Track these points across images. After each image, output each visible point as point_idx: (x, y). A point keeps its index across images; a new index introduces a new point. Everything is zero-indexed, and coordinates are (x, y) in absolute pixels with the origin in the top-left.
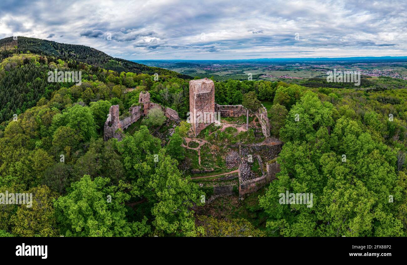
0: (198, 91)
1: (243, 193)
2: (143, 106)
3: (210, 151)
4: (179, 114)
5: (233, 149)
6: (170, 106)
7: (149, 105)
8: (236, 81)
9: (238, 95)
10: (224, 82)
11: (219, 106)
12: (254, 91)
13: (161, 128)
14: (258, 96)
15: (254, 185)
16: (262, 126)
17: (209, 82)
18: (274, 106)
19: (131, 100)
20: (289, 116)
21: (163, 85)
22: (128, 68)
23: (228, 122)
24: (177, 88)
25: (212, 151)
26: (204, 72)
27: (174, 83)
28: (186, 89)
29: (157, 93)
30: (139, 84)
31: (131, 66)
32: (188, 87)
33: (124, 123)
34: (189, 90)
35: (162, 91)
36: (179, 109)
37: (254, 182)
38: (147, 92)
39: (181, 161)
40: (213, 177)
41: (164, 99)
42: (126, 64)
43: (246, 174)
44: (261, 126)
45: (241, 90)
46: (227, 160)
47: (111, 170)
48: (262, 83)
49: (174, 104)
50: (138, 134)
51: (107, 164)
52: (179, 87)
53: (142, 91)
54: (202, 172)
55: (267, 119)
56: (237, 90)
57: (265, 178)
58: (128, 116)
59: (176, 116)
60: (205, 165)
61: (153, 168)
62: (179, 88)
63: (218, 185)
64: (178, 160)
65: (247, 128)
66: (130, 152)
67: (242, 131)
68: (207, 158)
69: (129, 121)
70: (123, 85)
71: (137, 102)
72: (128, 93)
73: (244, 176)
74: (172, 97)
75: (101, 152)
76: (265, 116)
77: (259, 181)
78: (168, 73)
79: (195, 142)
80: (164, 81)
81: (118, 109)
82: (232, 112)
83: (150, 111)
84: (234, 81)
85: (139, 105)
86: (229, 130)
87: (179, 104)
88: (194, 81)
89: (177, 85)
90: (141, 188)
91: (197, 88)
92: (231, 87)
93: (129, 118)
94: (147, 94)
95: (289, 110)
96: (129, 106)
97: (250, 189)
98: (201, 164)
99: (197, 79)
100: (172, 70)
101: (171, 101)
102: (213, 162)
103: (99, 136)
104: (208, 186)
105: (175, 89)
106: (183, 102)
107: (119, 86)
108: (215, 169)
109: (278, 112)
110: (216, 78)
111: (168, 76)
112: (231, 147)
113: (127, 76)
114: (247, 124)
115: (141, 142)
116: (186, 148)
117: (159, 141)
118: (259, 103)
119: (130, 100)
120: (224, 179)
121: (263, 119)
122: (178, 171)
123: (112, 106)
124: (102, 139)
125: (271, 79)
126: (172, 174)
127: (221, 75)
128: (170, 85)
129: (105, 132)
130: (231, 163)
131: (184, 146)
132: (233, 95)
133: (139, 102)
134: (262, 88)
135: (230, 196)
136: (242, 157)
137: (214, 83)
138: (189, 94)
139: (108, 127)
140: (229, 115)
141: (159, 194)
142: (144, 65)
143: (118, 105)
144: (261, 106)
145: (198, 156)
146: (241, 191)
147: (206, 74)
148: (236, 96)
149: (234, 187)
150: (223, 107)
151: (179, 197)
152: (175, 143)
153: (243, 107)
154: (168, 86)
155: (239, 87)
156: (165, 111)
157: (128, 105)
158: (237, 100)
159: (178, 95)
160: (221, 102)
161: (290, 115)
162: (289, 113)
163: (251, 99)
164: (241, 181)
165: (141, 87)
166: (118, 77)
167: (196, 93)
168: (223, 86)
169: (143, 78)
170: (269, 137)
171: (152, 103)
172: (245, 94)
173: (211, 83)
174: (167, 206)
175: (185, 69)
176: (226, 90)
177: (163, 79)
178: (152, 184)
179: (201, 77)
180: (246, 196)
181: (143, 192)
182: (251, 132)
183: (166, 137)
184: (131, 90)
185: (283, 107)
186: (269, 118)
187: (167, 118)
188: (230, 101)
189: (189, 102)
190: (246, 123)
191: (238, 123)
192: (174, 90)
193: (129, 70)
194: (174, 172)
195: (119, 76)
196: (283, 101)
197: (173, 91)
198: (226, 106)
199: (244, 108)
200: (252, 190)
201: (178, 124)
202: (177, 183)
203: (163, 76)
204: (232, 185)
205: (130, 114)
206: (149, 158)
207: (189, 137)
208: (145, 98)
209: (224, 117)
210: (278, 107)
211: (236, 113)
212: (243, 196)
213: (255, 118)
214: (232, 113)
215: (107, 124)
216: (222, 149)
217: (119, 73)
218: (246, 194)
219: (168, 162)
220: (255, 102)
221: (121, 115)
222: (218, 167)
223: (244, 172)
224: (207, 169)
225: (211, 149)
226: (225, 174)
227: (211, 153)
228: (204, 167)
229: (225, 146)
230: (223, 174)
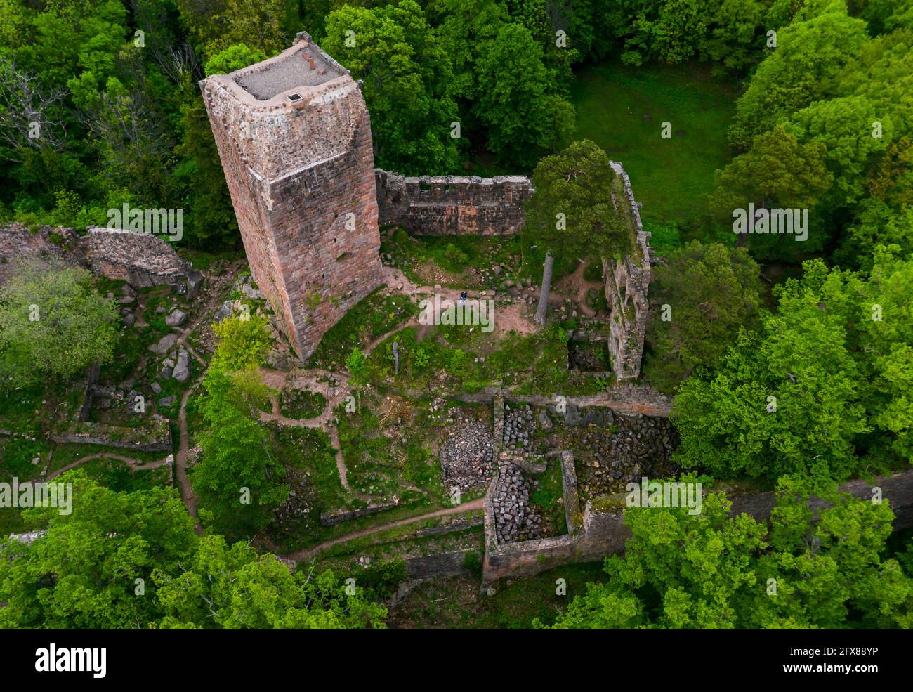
1: (494, 576)
3: (377, 427)
5: (471, 410)
15: (530, 558)
23: (451, 276)
25: (386, 427)
37: (533, 552)
40: (401, 526)
43: (509, 517)
46: (444, 463)
54: (358, 515)
57: (572, 547)
60: (364, 485)
63: (417, 552)
67: (512, 333)
68: (367, 457)
73: (504, 525)
77: (551, 550)
82: (473, 212)
97: (518, 568)
98: (351, 482)
102: (392, 469)
104: (386, 560)
108: (405, 497)
112: (461, 404)
116: (272, 427)
120: (436, 534)
130: (462, 474)
135: (455, 578)
136: (501, 451)
145: (333, 453)
146: (490, 571)
149: (468, 555)
164: (492, 543)
170: (633, 380)
180: (501, 584)
190: (537, 281)
200: (522, 571)
204: (464, 549)
211: (494, 221)
212: (493, 584)
214: (471, 218)
216: (425, 414)
218: (503, 580)
222: (415, 489)
223: (502, 511)
224: (373, 502)
225: (382, 416)
226: (438, 513)
227: (381, 433)
228: (364, 494)
229: (439, 399)
230: (431, 515)
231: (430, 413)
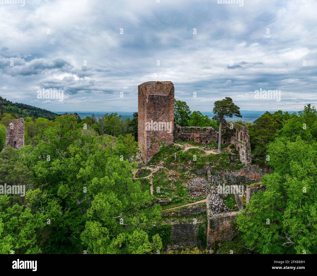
0: (151, 92)
3: (166, 177)
5: (199, 175)
25: (170, 176)
37: (229, 218)
43: (217, 205)
46: (190, 187)
60: (159, 195)
63: (177, 222)
68: (162, 187)
73: (215, 208)
79: (145, 170)
86: (193, 151)
98: (154, 194)
102: (170, 191)
108: (174, 199)
112: (196, 173)
120: (186, 213)
130: (196, 190)
136: (211, 186)
145: (150, 185)
164: (210, 214)
167: (147, 94)
216: (183, 175)
222: (178, 197)
223: (214, 203)
224: (162, 200)
225: (169, 174)
226: (187, 205)
227: (168, 179)
228: (158, 197)
229: (188, 171)
230: (184, 206)
231: (185, 174)
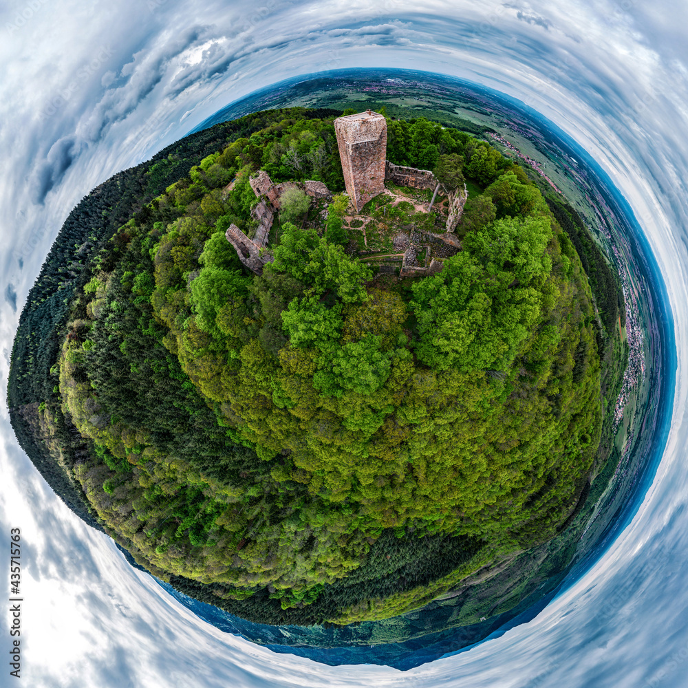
0: (354, 138)
2: (267, 197)
4: (328, 185)
5: (404, 231)
6: (310, 177)
7: (274, 191)
8: (433, 125)
9: (430, 152)
10: (408, 121)
11: (393, 166)
12: (461, 154)
13: (309, 216)
14: (465, 168)
16: (450, 215)
17: (377, 119)
18: (482, 196)
19: (244, 203)
20: (491, 225)
21: (281, 145)
22: (193, 154)
23: (404, 194)
24: (312, 140)
26: (364, 97)
27: (303, 132)
28: (330, 137)
29: (279, 164)
30: (237, 168)
31: (198, 144)
32: (333, 133)
33: (260, 239)
34: (335, 139)
35: (284, 156)
36: (325, 177)
38: (260, 172)
39: (346, 245)
41: (294, 169)
42: (185, 149)
44: (448, 215)
45: (438, 145)
46: (394, 242)
47: (290, 291)
48: (484, 148)
49: (314, 171)
50: (285, 238)
51: (283, 290)
52: (314, 137)
53: (249, 175)
55: (461, 209)
56: (432, 143)
58: (256, 226)
59: (323, 190)
60: (371, 245)
61: (322, 262)
62: (316, 140)
64: (343, 244)
65: (429, 209)
66: (291, 262)
68: (373, 238)
69: (263, 231)
70: (212, 189)
71: (254, 198)
72: (229, 195)
74: (307, 161)
75: (269, 287)
76: (461, 204)
78: (283, 116)
79: (358, 221)
80: (280, 135)
81: (237, 229)
82: (414, 179)
83: (281, 199)
84: (429, 122)
85: (260, 201)
86: (403, 205)
87: (323, 170)
88: (343, 118)
89: (311, 135)
90: (321, 284)
91: (350, 132)
92: (421, 133)
93: (261, 227)
94: (261, 175)
95: (498, 218)
96: (247, 212)
98: (367, 244)
99: (350, 113)
100: (289, 107)
101: (307, 167)
103: (249, 278)
105: (308, 144)
106: (328, 163)
107: (208, 197)
109: (482, 210)
110: (390, 112)
111: (285, 123)
112: (402, 228)
113: (204, 169)
114: (430, 205)
115: (295, 244)
117: (314, 232)
118: (462, 179)
119: (241, 202)
121: (455, 207)
122: (346, 255)
123: (226, 234)
124: (256, 277)
125: (506, 150)
126: (341, 261)
127: (403, 106)
128: (296, 139)
129: (251, 268)
131: (346, 227)
132: (420, 150)
133: (258, 195)
134: (480, 157)
137: (388, 121)
138: (337, 147)
139: (247, 260)
140: (407, 184)
141: (337, 281)
142: (223, 124)
143: (232, 225)
144: (462, 186)
145: (364, 236)
147: (369, 100)
148: (427, 154)
150: (400, 169)
151: (352, 277)
152: (333, 226)
153: (433, 176)
154: (293, 143)
155: (436, 138)
156: (305, 188)
157: (245, 212)
158: (426, 161)
159: (316, 153)
160: (397, 160)
161: (494, 225)
162: (495, 222)
163: (451, 167)
165: (244, 169)
166: (192, 186)
167: (350, 143)
168: (404, 129)
169: (236, 152)
171: (279, 186)
172: (445, 155)
173: (379, 122)
174: (347, 287)
175: (319, 96)
176: (411, 138)
177: (276, 132)
178: (328, 276)
179: (358, 108)
181: (325, 286)
182: (432, 216)
183: (320, 224)
184: (231, 187)
185: (493, 207)
186: (465, 210)
187: (312, 197)
188: (413, 160)
189: (340, 162)
191: (418, 199)
192: (306, 145)
193: (200, 157)
194: (342, 258)
195: (192, 182)
196: (500, 199)
197: (306, 149)
198: (406, 167)
199: (434, 179)
201: (330, 201)
202: (348, 267)
203: (275, 125)
205: (257, 222)
206: (312, 255)
207: (349, 216)
208: (261, 183)
209: (399, 186)
210: (486, 204)
211: (419, 184)
213: (445, 200)
214: (413, 181)
215: (243, 258)
217: (187, 176)
219: (333, 251)
220: (457, 175)
221: (247, 233)
